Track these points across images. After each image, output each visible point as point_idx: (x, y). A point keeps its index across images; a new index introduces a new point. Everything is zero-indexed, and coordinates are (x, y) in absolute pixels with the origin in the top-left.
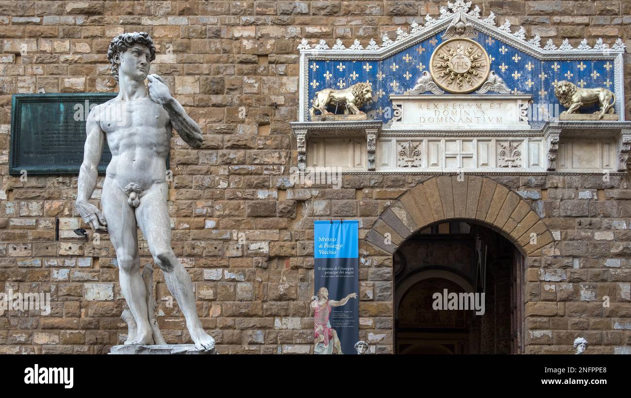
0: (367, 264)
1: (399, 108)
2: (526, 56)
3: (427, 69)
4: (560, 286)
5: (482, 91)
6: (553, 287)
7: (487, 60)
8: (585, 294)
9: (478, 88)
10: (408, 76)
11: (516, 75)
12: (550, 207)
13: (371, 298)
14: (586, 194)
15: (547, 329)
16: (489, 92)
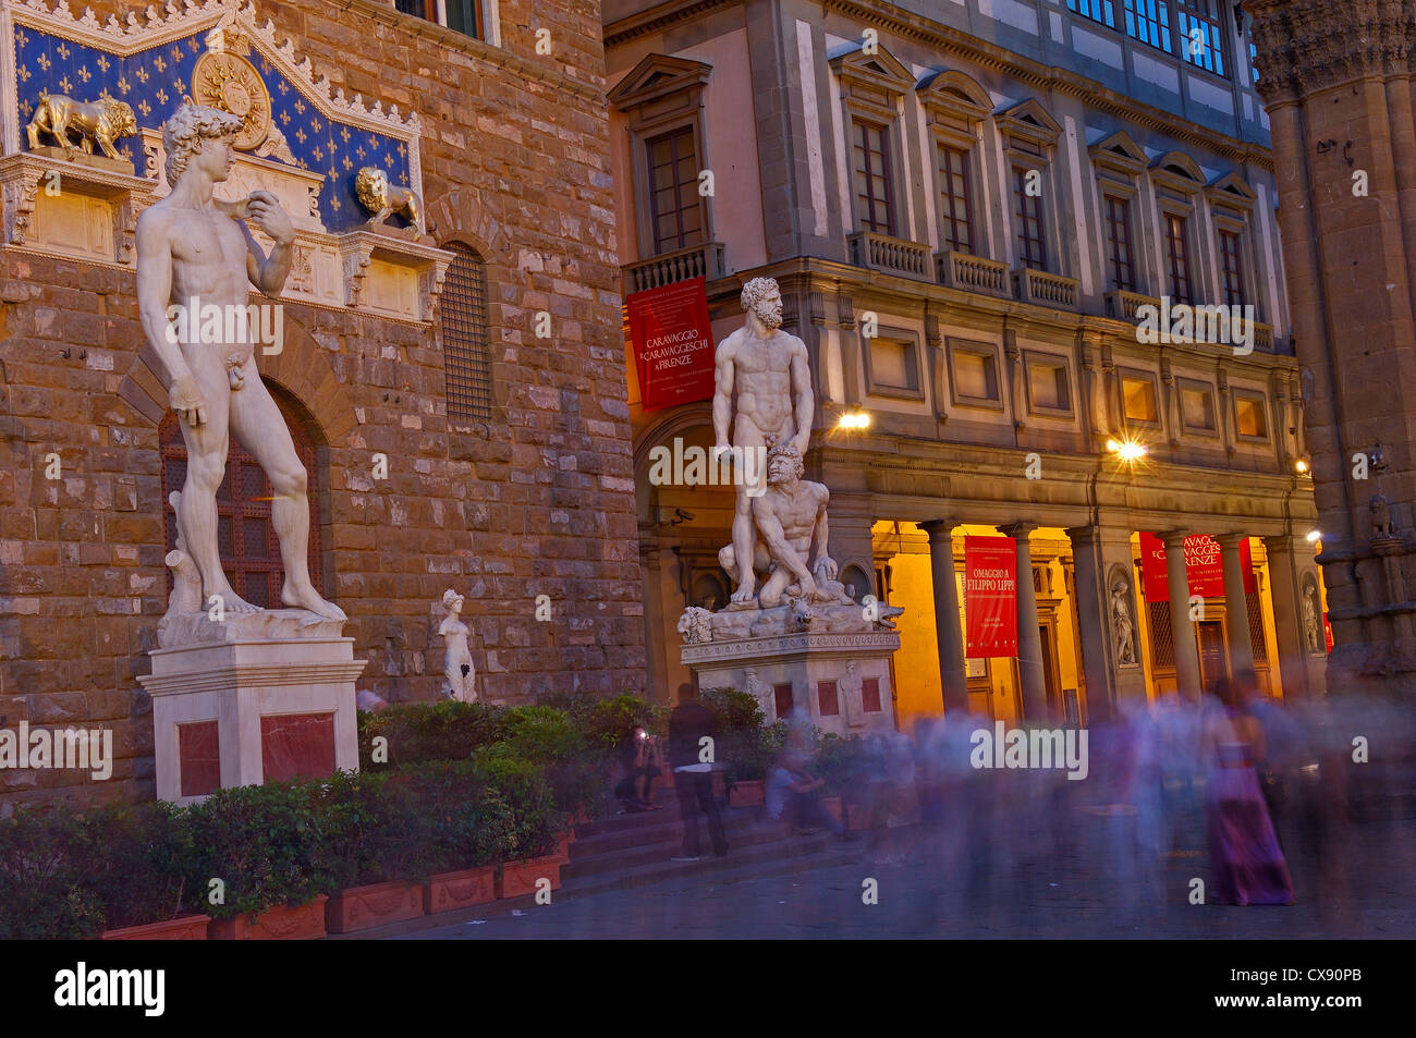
0: (123, 442)
1: (152, 154)
2: (312, 110)
3: (189, 91)
4: (369, 500)
5: (263, 152)
6: (361, 501)
7: (265, 100)
8: (398, 516)
9: (258, 147)
10: (163, 97)
11: (302, 136)
12: (351, 364)
13: (135, 508)
14: (389, 352)
15: (358, 571)
16: (271, 157)
